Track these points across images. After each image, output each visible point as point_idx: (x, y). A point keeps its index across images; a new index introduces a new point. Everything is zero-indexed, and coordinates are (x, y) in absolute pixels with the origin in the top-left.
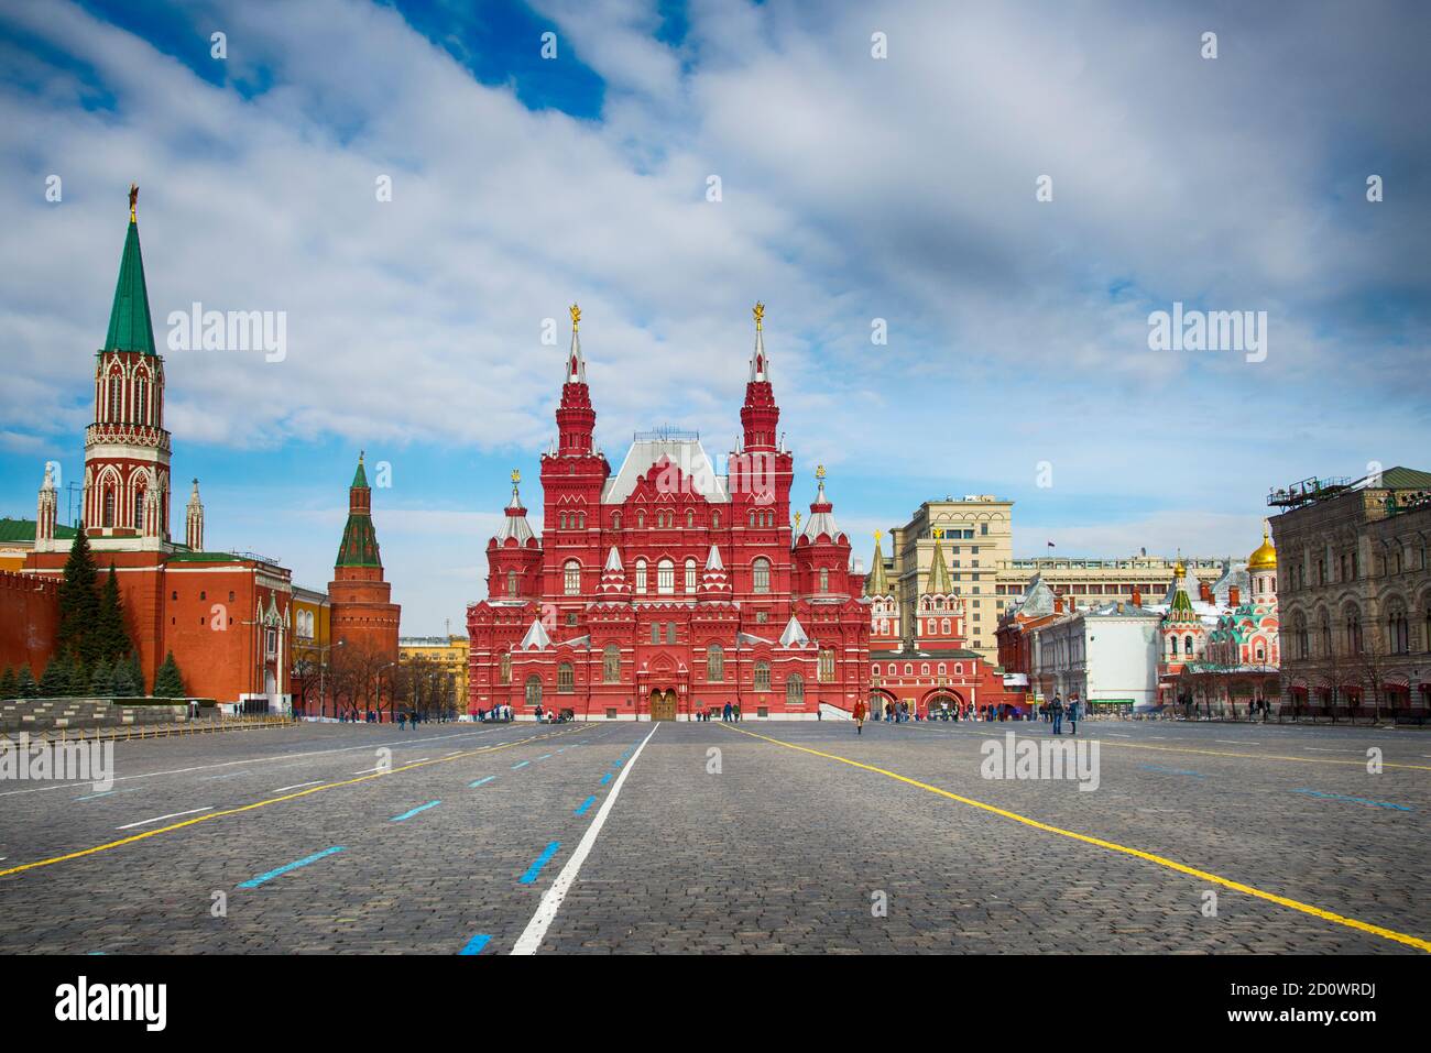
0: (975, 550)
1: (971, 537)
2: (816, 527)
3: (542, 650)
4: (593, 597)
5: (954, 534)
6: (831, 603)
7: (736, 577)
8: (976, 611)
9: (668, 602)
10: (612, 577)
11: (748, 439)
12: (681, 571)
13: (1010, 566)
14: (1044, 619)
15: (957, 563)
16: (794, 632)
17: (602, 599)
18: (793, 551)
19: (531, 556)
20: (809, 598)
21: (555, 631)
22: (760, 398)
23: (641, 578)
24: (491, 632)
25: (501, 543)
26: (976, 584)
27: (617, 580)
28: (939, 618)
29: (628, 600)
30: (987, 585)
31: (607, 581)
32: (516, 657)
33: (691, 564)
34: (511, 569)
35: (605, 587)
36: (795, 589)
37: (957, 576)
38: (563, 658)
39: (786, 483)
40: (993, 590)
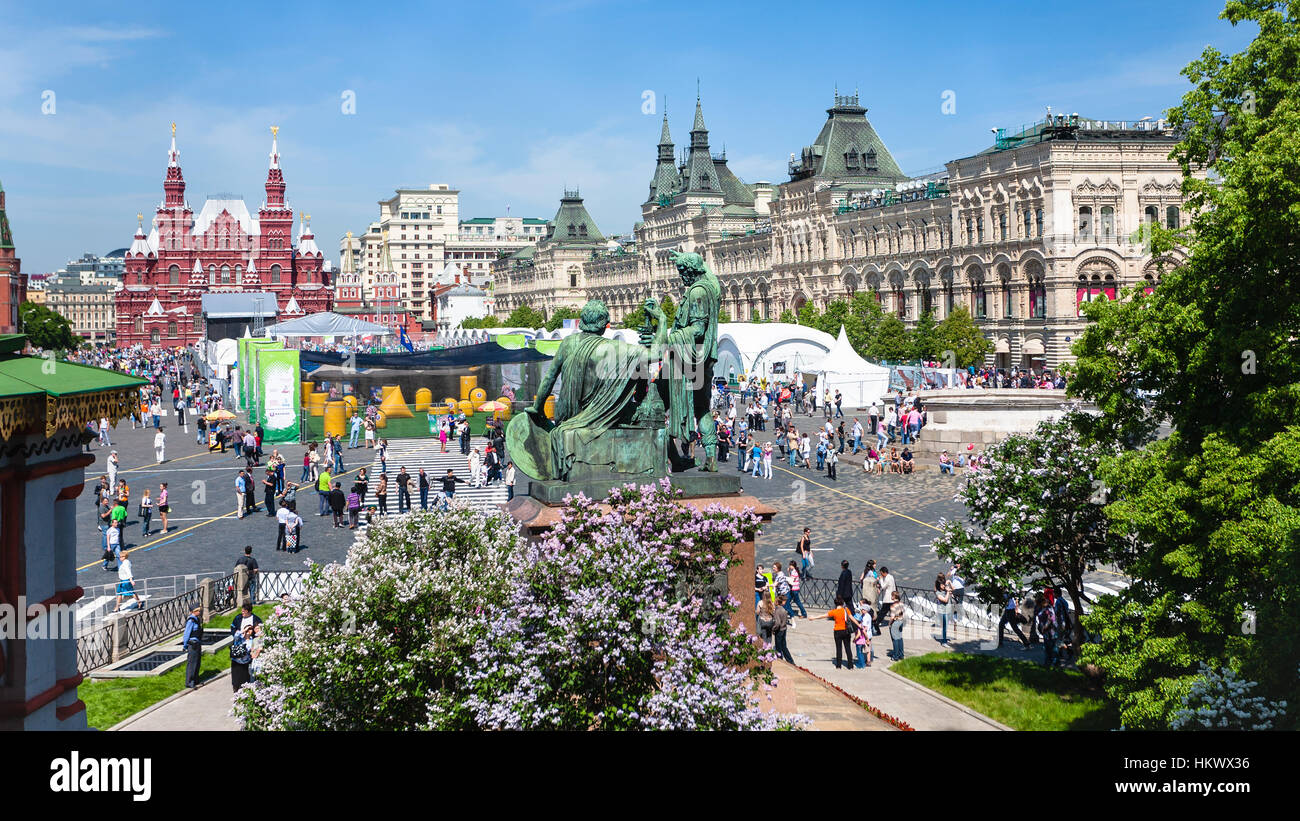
0: (430, 227)
1: (428, 218)
2: (305, 248)
3: (160, 315)
4: (187, 287)
5: (416, 216)
6: (312, 288)
7: (264, 276)
8: (430, 271)
9: (227, 289)
10: (198, 276)
11: (270, 200)
12: (233, 273)
13: (455, 238)
14: (448, 287)
15: (417, 237)
16: (292, 305)
17: (191, 288)
18: (293, 262)
19: (151, 262)
20: (301, 286)
21: (165, 305)
22: (275, 178)
23: (213, 276)
24: (130, 304)
25: (134, 255)
26: (430, 252)
27: (200, 278)
28: (385, 287)
29: (206, 288)
30: (438, 253)
31: (195, 278)
32: (146, 319)
33: (239, 269)
34: (139, 270)
35: (194, 281)
36: (294, 281)
37: (417, 246)
38: (172, 320)
39: (289, 225)
40: (442, 256)
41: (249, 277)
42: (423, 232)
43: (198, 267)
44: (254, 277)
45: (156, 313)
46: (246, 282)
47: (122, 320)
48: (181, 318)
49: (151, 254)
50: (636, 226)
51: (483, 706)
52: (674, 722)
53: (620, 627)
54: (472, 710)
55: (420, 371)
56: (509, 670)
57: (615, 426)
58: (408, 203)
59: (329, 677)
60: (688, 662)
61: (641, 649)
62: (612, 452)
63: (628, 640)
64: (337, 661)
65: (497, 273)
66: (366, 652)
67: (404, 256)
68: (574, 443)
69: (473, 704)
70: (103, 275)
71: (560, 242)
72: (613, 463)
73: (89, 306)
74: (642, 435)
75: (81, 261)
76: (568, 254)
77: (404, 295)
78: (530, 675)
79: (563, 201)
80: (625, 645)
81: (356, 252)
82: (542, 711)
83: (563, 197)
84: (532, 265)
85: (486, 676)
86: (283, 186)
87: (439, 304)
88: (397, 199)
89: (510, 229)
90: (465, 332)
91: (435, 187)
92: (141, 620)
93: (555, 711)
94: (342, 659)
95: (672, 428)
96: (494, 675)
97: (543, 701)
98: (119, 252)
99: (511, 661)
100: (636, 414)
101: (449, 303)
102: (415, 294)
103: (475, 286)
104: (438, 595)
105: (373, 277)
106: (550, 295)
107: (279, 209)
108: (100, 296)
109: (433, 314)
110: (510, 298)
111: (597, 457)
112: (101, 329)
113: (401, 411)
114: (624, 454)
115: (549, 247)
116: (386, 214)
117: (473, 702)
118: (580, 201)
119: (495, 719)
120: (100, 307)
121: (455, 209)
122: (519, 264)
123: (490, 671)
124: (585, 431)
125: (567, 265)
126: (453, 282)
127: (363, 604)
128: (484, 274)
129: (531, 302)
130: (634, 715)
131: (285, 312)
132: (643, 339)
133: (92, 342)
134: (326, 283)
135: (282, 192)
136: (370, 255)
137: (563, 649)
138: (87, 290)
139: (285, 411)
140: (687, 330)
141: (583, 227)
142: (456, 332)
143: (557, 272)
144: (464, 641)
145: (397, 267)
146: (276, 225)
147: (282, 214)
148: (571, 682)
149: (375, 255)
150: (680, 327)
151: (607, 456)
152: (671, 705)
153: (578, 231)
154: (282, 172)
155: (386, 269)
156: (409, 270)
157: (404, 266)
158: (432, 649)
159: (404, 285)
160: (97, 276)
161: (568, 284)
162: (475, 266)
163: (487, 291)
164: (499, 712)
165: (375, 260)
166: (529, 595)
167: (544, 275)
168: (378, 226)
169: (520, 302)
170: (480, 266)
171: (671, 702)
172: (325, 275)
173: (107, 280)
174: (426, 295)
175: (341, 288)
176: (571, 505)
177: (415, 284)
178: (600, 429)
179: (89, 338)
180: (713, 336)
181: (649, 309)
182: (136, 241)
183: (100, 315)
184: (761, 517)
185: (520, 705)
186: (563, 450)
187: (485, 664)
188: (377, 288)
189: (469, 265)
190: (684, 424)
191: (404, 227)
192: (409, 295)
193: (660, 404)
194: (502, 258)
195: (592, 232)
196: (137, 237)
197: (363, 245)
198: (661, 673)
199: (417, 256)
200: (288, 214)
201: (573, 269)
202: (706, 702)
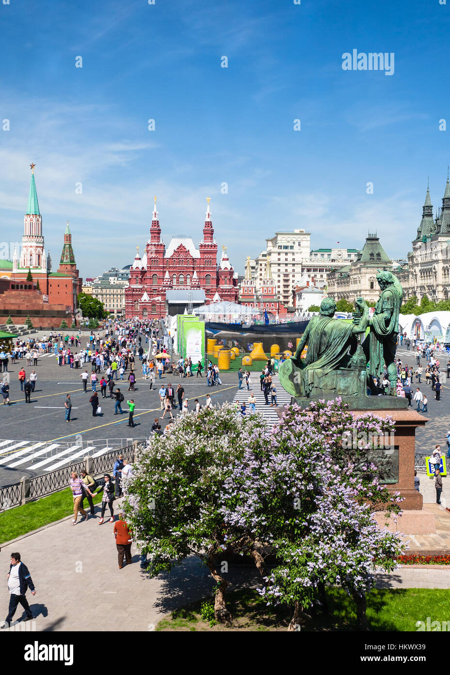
0: (294, 254)
1: (293, 249)
2: (224, 265)
3: (147, 301)
4: (161, 286)
5: (286, 247)
6: (227, 288)
7: (201, 280)
8: (293, 279)
9: (182, 287)
10: (167, 280)
11: (205, 238)
12: (186, 278)
13: (308, 261)
14: (303, 288)
15: (286, 260)
16: (217, 296)
17: (164, 286)
18: (217, 272)
19: (143, 273)
20: (222, 287)
21: (150, 295)
22: (208, 226)
23: (175, 280)
24: (132, 295)
25: (134, 269)
26: (294, 268)
27: (168, 281)
28: (268, 288)
29: (171, 287)
30: (298, 269)
31: (166, 281)
32: (140, 303)
33: (188, 276)
34: (137, 277)
35: (165, 283)
36: (218, 284)
37: (286, 265)
38: (153, 304)
39: (215, 252)
40: (300, 271)
41: (194, 281)
42: (290, 257)
43: (167, 275)
44: (196, 281)
45: (145, 300)
46: (192, 284)
47: (128, 303)
48: (158, 303)
49: (143, 268)
50: (409, 254)
51: (227, 512)
52: (323, 529)
53: (297, 476)
54: (222, 514)
55: (274, 335)
56: (242, 495)
57: (337, 368)
58: (282, 240)
59: (149, 492)
60: (334, 497)
61: (308, 489)
62: (335, 383)
63: (300, 483)
64: (153, 484)
65: (329, 280)
66: (168, 480)
67: (279, 270)
68: (313, 376)
69: (223, 511)
70: (121, 279)
71: (365, 263)
72: (335, 388)
73: (114, 295)
74: (352, 373)
75: (110, 271)
76: (369, 270)
77: (279, 292)
78: (253, 498)
79: (368, 239)
80: (299, 486)
81: (253, 268)
82: (258, 518)
83: (367, 237)
84: (349, 276)
85: (230, 497)
86: (213, 231)
87: (297, 298)
88: (276, 238)
89: (340, 255)
90: (309, 314)
91: (297, 231)
92: (101, 459)
93: (263, 518)
94: (156, 483)
95: (371, 371)
96: (235, 497)
97: (258, 512)
98: (127, 267)
99: (244, 490)
100: (350, 362)
101: (303, 297)
102: (285, 291)
103: (317, 288)
104: (208, 454)
105: (262, 282)
106: (358, 293)
107: (210, 244)
108: (119, 290)
109: (294, 303)
110: (336, 295)
111: (326, 385)
112: (119, 308)
113: (261, 357)
114: (342, 384)
115: (359, 266)
116: (270, 247)
117: (223, 510)
118: (378, 239)
119: (232, 520)
120: (119, 296)
121: (308, 244)
122: (342, 275)
123: (233, 495)
124: (320, 370)
125: (368, 276)
126: (305, 285)
127: (168, 455)
128: (323, 281)
129: (348, 297)
130: (306, 524)
131: (212, 300)
132: (355, 320)
133: (115, 315)
134: (235, 284)
135: (212, 234)
136: (261, 270)
137: (266, 485)
138: (113, 287)
139: (197, 355)
140: (380, 315)
141: (379, 255)
142: (304, 314)
143: (363, 281)
144: (218, 478)
145: (275, 277)
146: (209, 251)
147: (212, 246)
148: (273, 504)
149: (263, 270)
150: (377, 314)
151: (332, 384)
152: (321, 519)
153: (375, 257)
154: (212, 223)
155: (268, 277)
156: (282, 278)
157: (279, 276)
158: (202, 481)
159: (279, 287)
160: (118, 280)
161: (369, 287)
162: (318, 276)
163: (324, 290)
164: (235, 517)
165: (263, 272)
166: (252, 456)
167: (355, 282)
168: (265, 253)
169: (341, 297)
170: (322, 276)
171: (321, 518)
172: (234, 280)
173: (123, 282)
174: (291, 292)
175: (244, 288)
176: (289, 410)
177: (285, 286)
178: (328, 370)
179: (113, 312)
180: (396, 319)
181: (358, 303)
182: (136, 261)
183: (119, 301)
184: (395, 422)
185: (246, 514)
186: (307, 380)
187: (230, 491)
188: (263, 288)
189: (315, 276)
190: (377, 369)
191: (279, 254)
192: (282, 292)
193: (363, 357)
194: (332, 272)
195: (384, 257)
196: (136, 259)
197: (257, 264)
198: (319, 502)
199: (286, 270)
200: (215, 246)
201: (372, 279)
202: (341, 520)
